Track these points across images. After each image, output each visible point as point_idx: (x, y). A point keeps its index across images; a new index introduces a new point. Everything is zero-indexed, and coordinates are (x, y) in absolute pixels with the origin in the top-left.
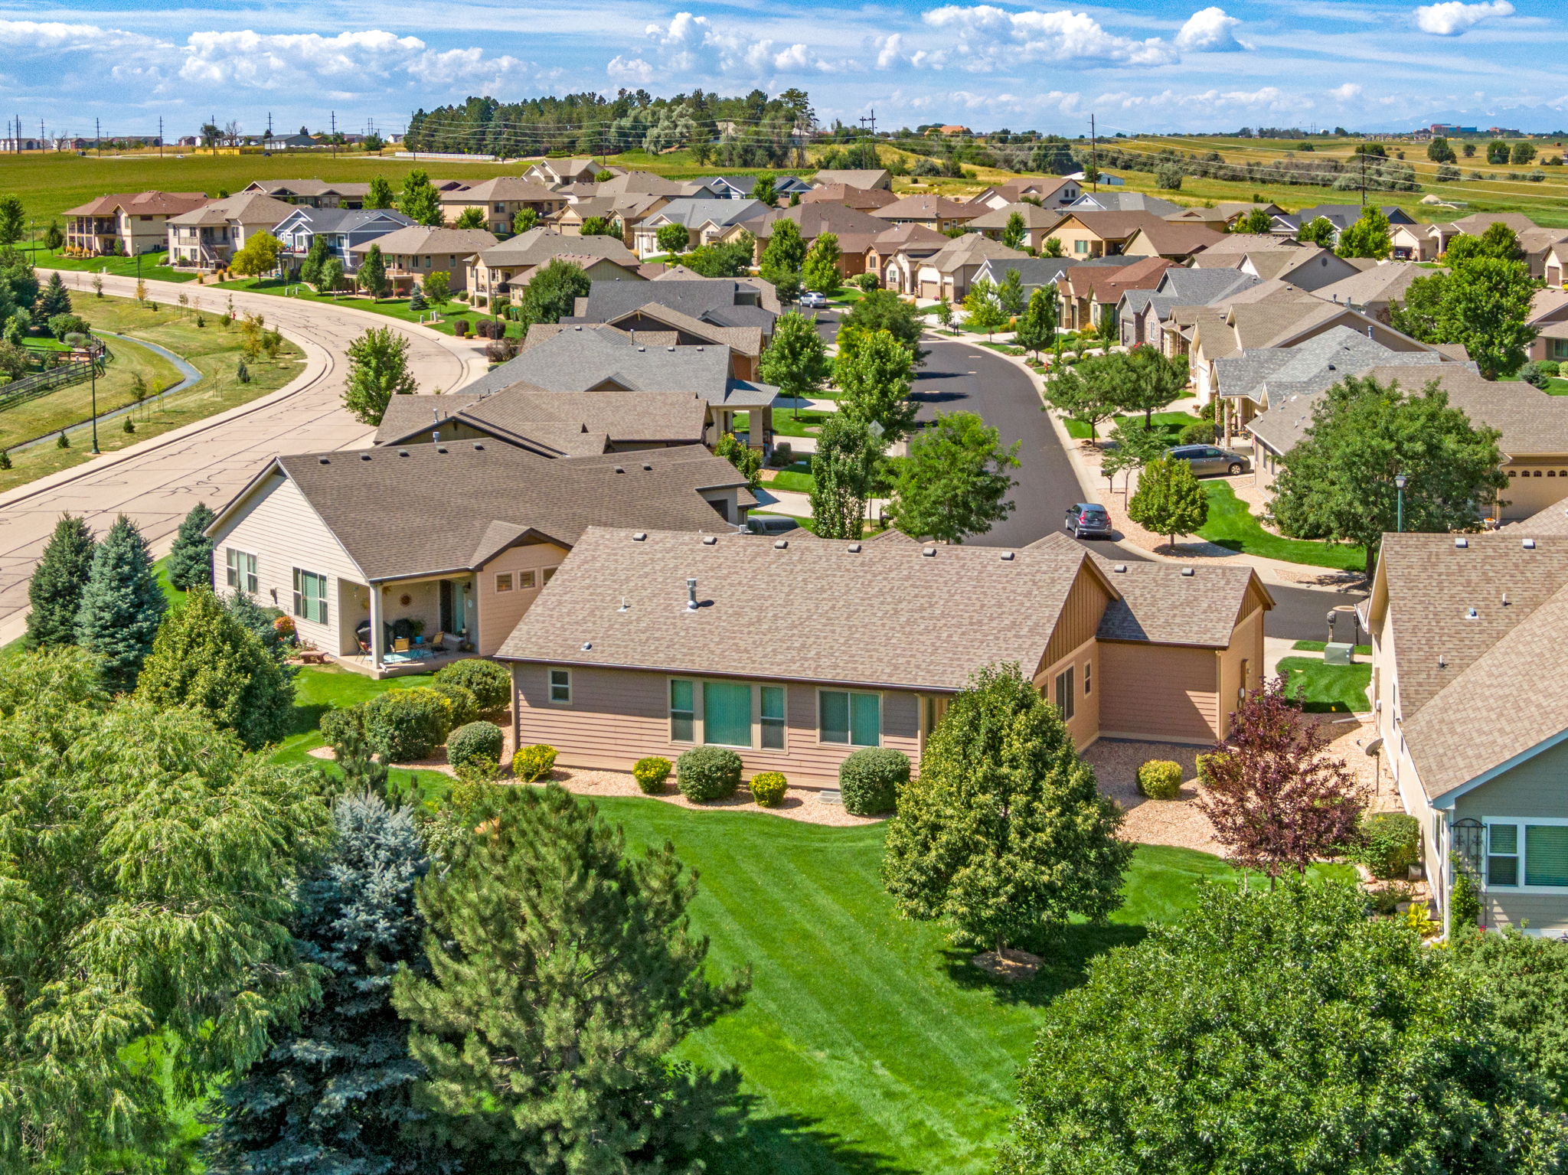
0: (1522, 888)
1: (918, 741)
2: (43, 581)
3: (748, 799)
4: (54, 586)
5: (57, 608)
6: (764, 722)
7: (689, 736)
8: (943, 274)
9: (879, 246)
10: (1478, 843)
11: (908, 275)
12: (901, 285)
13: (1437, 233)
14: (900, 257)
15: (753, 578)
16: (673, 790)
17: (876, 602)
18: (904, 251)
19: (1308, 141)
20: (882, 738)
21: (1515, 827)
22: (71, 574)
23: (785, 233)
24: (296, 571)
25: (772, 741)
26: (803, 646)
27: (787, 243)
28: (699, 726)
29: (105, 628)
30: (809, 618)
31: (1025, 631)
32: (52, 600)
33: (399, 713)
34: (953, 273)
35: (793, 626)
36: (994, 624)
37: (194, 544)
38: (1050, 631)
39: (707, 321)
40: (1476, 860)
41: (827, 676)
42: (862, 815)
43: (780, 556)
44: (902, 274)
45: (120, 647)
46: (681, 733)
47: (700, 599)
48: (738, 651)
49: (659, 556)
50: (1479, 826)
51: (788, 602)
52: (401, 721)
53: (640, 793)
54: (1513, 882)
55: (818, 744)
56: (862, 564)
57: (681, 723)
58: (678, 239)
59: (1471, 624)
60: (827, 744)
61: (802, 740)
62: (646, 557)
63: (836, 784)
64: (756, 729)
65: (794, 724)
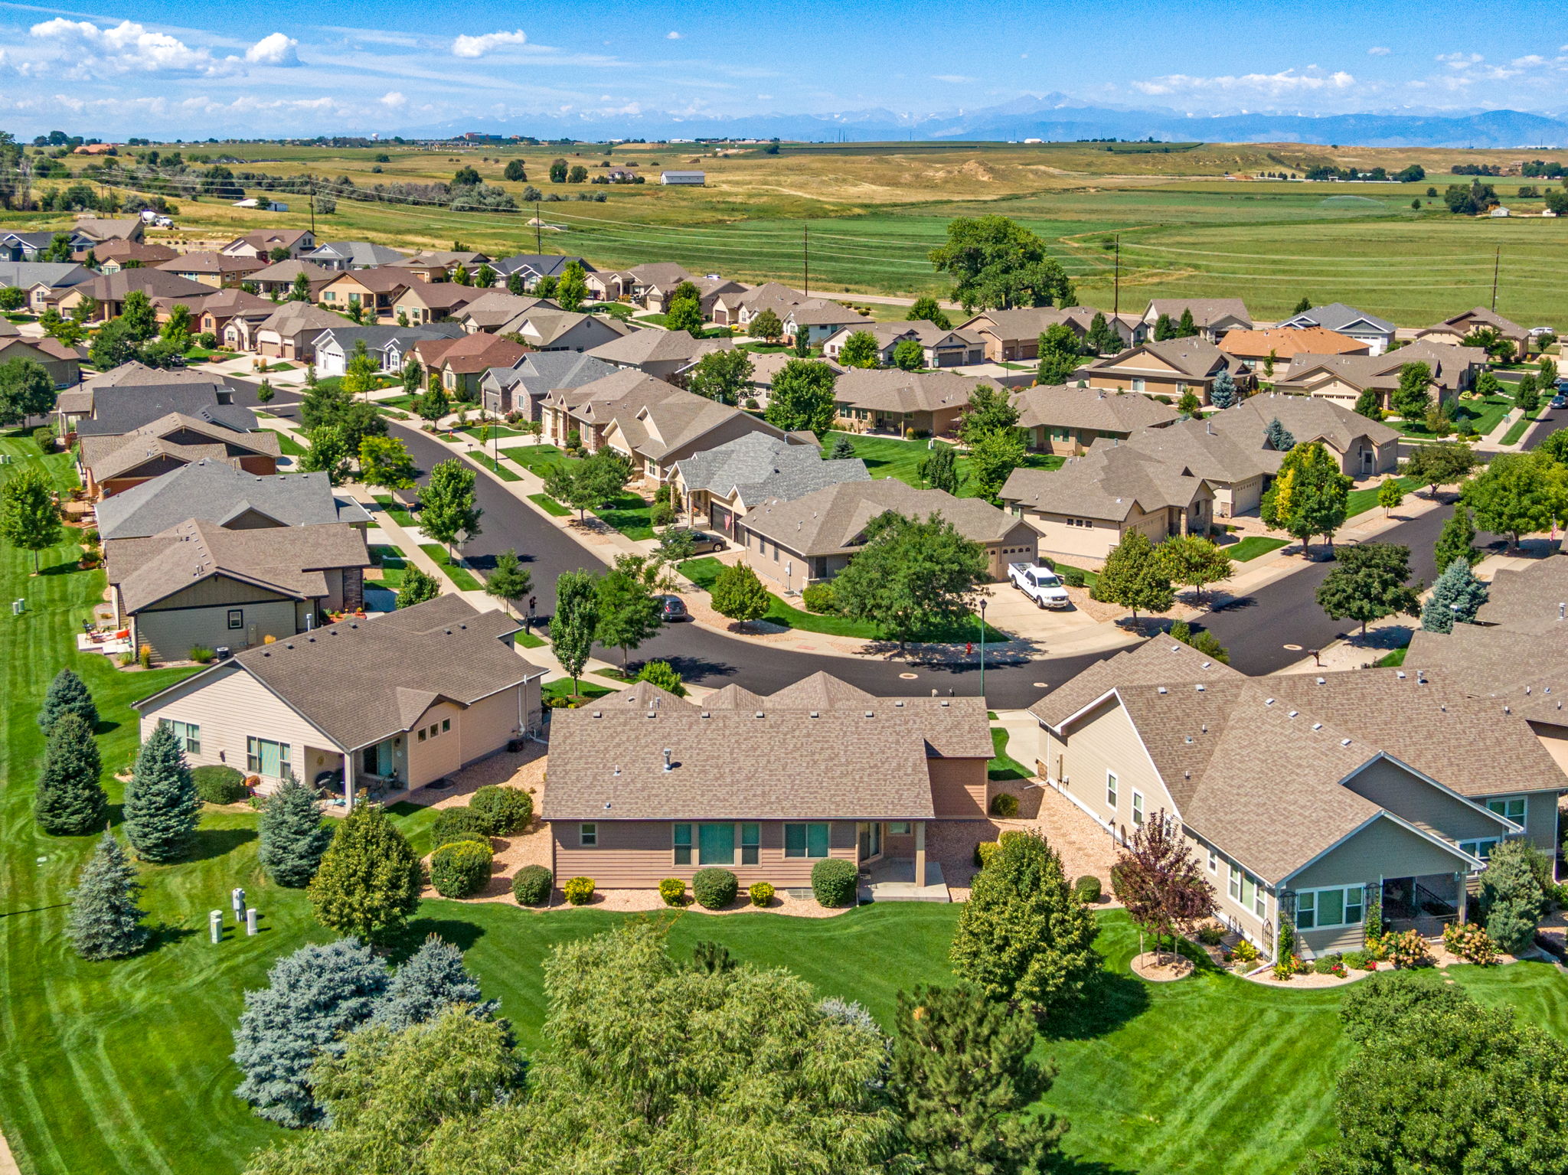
0: (1316, 928)
1: (856, 851)
2: (56, 768)
3: (746, 901)
4: (66, 770)
5: (70, 788)
6: (744, 848)
7: (688, 861)
8: (283, 337)
9: (213, 310)
10: (1293, 904)
11: (246, 335)
12: (241, 345)
13: (619, 280)
14: (238, 321)
15: (699, 742)
16: (691, 900)
17: (797, 755)
18: (242, 317)
19: (382, 150)
20: (830, 851)
21: (1312, 894)
22: (79, 760)
23: (138, 303)
24: (250, 739)
25: (750, 858)
26: (764, 793)
27: (140, 311)
28: (695, 853)
29: (158, 809)
30: (756, 771)
31: (909, 771)
32: (64, 781)
33: (467, 864)
34: (293, 337)
35: (749, 779)
36: (886, 766)
37: (67, 702)
38: (926, 769)
39: (214, 423)
40: (1292, 914)
41: (793, 815)
42: (834, 907)
43: (710, 724)
44: (241, 334)
45: (172, 823)
46: (682, 858)
47: (672, 761)
48: (718, 799)
49: (619, 729)
50: (1294, 895)
51: (734, 761)
52: (469, 870)
53: (664, 905)
54: (1311, 925)
55: (784, 858)
56: (771, 727)
57: (683, 853)
58: (16, 300)
59: (1190, 747)
60: (790, 859)
61: (772, 858)
62: (611, 731)
63: (809, 884)
64: (738, 853)
65: (766, 846)
